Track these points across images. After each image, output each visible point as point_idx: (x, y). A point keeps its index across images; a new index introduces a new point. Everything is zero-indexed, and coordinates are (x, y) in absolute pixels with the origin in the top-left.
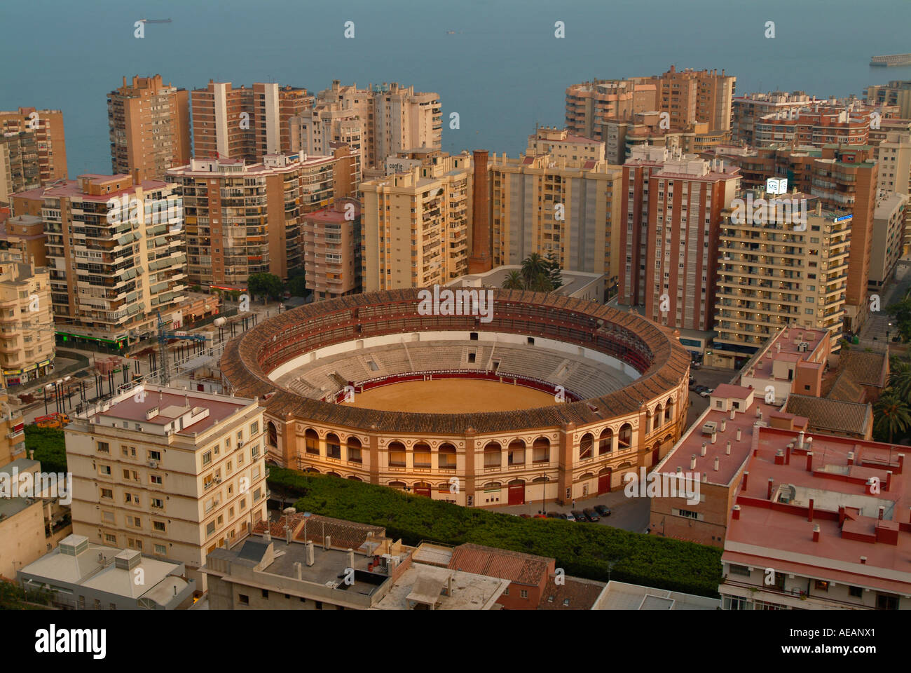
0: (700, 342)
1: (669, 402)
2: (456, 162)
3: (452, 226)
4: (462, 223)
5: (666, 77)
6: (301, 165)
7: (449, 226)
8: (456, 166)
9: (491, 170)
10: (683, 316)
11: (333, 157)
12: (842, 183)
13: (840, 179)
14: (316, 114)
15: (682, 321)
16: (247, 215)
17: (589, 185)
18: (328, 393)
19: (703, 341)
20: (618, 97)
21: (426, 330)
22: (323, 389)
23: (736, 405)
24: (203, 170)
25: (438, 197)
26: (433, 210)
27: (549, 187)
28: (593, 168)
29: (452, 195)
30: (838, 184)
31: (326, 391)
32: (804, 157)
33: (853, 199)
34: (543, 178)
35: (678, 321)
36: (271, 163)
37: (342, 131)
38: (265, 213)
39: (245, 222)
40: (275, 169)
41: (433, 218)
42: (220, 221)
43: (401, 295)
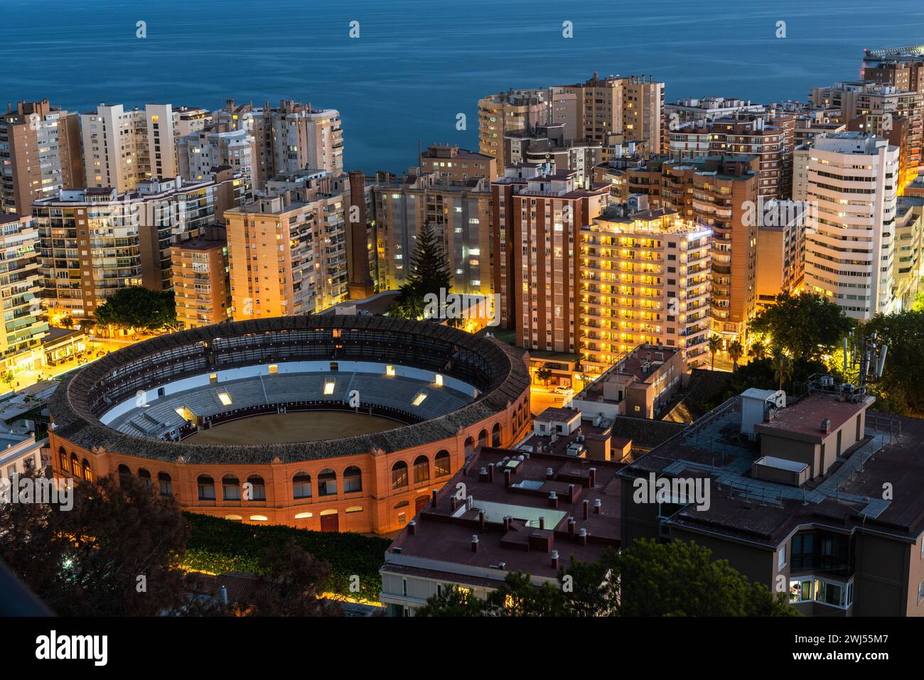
0: (567, 365)
1: (497, 427)
2: (336, 183)
3: (327, 252)
4: (340, 247)
5: (589, 84)
6: (177, 192)
7: (324, 251)
8: (336, 188)
9: (372, 191)
10: (553, 339)
11: (213, 182)
12: (718, 196)
13: (717, 193)
14: (203, 136)
15: (552, 344)
16: (117, 245)
17: (471, 205)
18: (171, 430)
19: (571, 365)
20: (528, 108)
21: (284, 361)
22: (167, 424)
23: (559, 428)
24: (72, 200)
25: (308, 222)
26: (302, 235)
27: (431, 208)
28: (475, 186)
29: (326, 219)
30: (715, 198)
31: (170, 426)
32: (685, 171)
33: (728, 213)
34: (425, 198)
35: (549, 344)
36: (145, 191)
37: (230, 153)
38: (136, 244)
39: (114, 252)
40: (145, 197)
41: (303, 244)
42: (89, 252)
43: (257, 325)
